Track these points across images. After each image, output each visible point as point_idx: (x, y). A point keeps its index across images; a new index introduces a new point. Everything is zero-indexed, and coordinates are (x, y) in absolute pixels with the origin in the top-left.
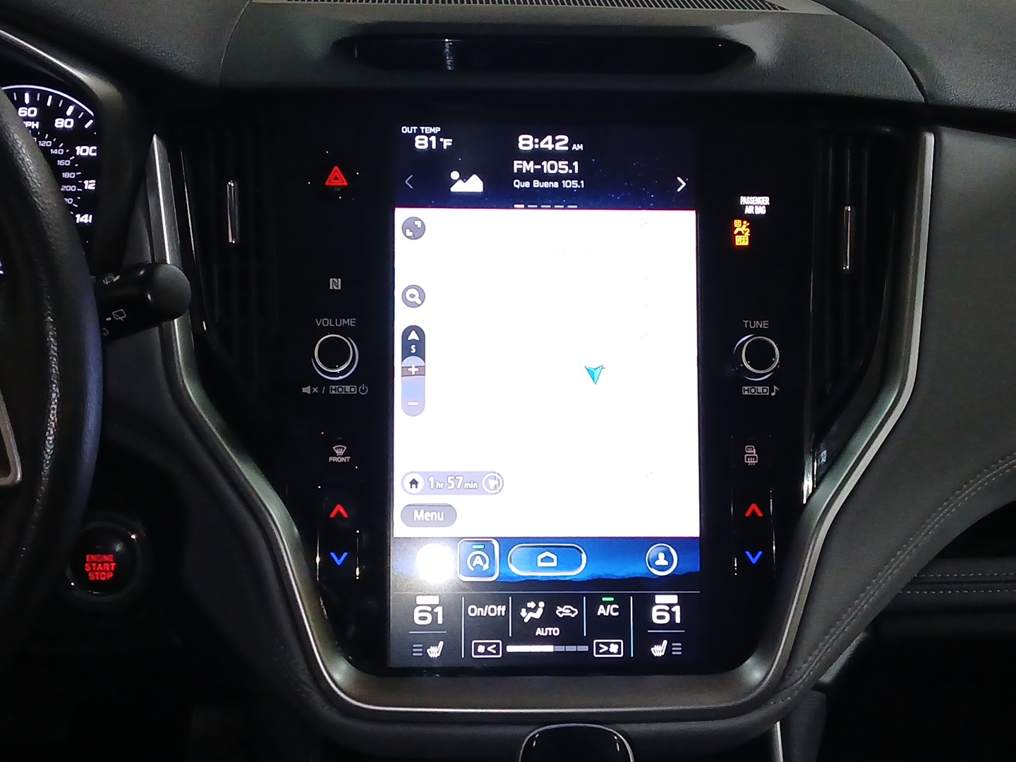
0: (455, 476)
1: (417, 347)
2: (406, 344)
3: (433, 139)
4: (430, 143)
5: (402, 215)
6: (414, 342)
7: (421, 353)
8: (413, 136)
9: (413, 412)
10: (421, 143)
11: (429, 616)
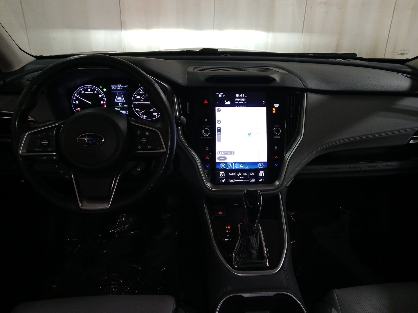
0: (226, 152)
1: (219, 130)
2: (218, 130)
3: (222, 95)
4: (221, 96)
5: (217, 108)
6: (219, 129)
7: (220, 131)
8: (218, 94)
9: (219, 141)
10: (220, 96)
11: (222, 175)
